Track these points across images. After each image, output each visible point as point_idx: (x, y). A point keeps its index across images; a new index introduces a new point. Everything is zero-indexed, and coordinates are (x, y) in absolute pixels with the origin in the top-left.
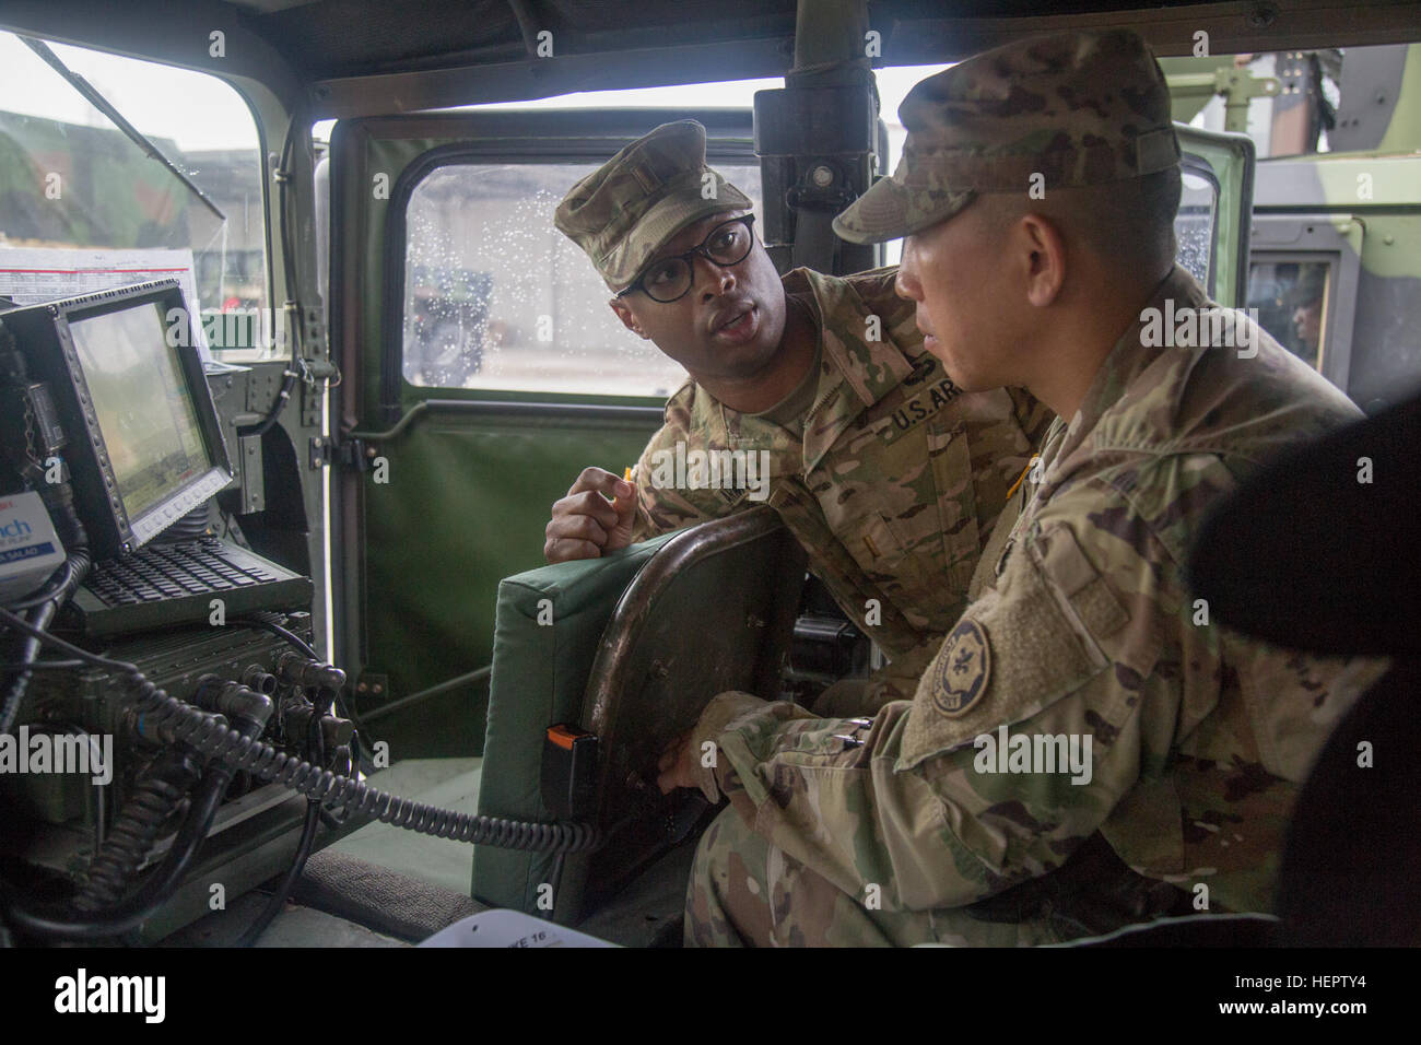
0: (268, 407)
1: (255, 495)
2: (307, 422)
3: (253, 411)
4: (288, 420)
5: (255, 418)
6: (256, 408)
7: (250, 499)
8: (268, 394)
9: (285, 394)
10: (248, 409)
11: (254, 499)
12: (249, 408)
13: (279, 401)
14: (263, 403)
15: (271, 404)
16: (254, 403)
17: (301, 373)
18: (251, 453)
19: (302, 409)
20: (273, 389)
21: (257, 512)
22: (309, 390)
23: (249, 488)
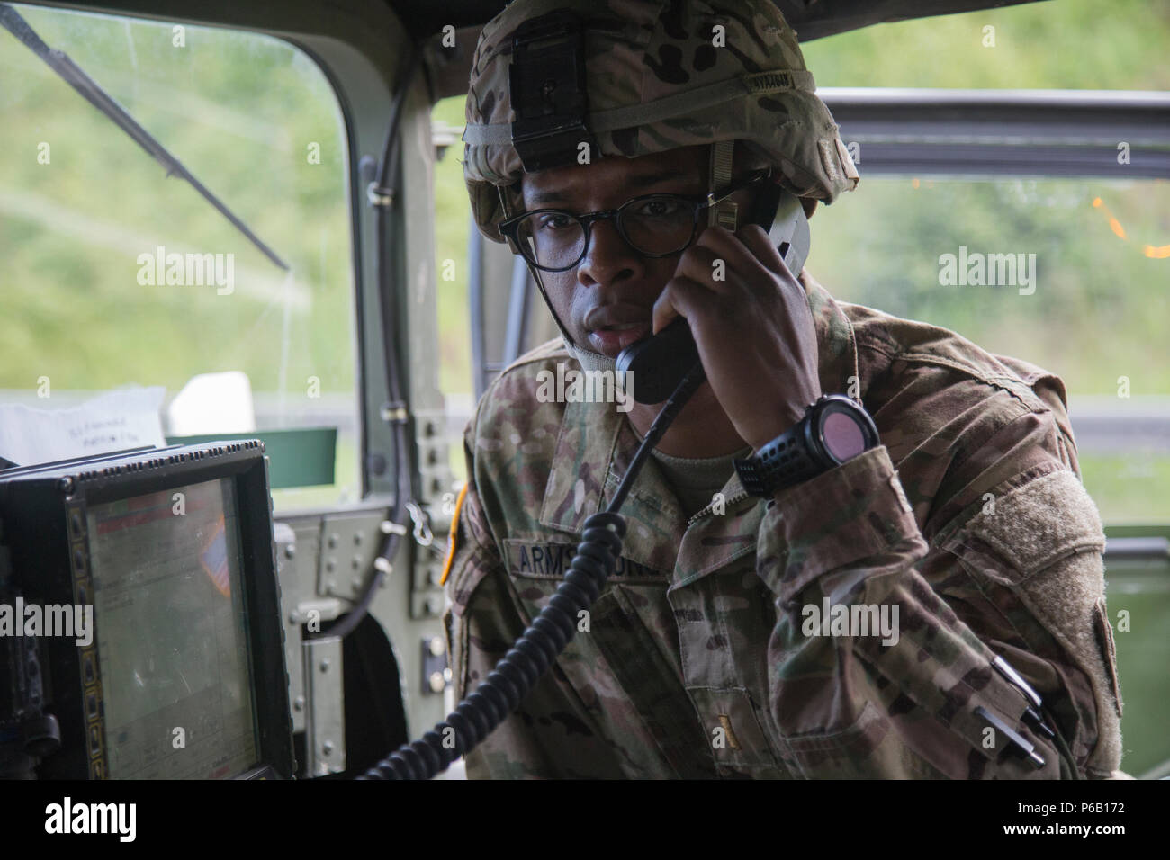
0: (354, 588)
1: (329, 744)
2: (418, 609)
3: (329, 594)
4: (386, 608)
5: (333, 607)
6: (333, 591)
7: (319, 749)
8: (355, 565)
9: (382, 564)
10: (322, 593)
11: (327, 751)
12: (323, 590)
13: (373, 576)
14: (344, 580)
15: (358, 581)
16: (330, 581)
17: (411, 525)
18: (323, 669)
19: (411, 587)
20: (361, 557)
21: (333, 775)
22: (422, 555)
23: (319, 730)
